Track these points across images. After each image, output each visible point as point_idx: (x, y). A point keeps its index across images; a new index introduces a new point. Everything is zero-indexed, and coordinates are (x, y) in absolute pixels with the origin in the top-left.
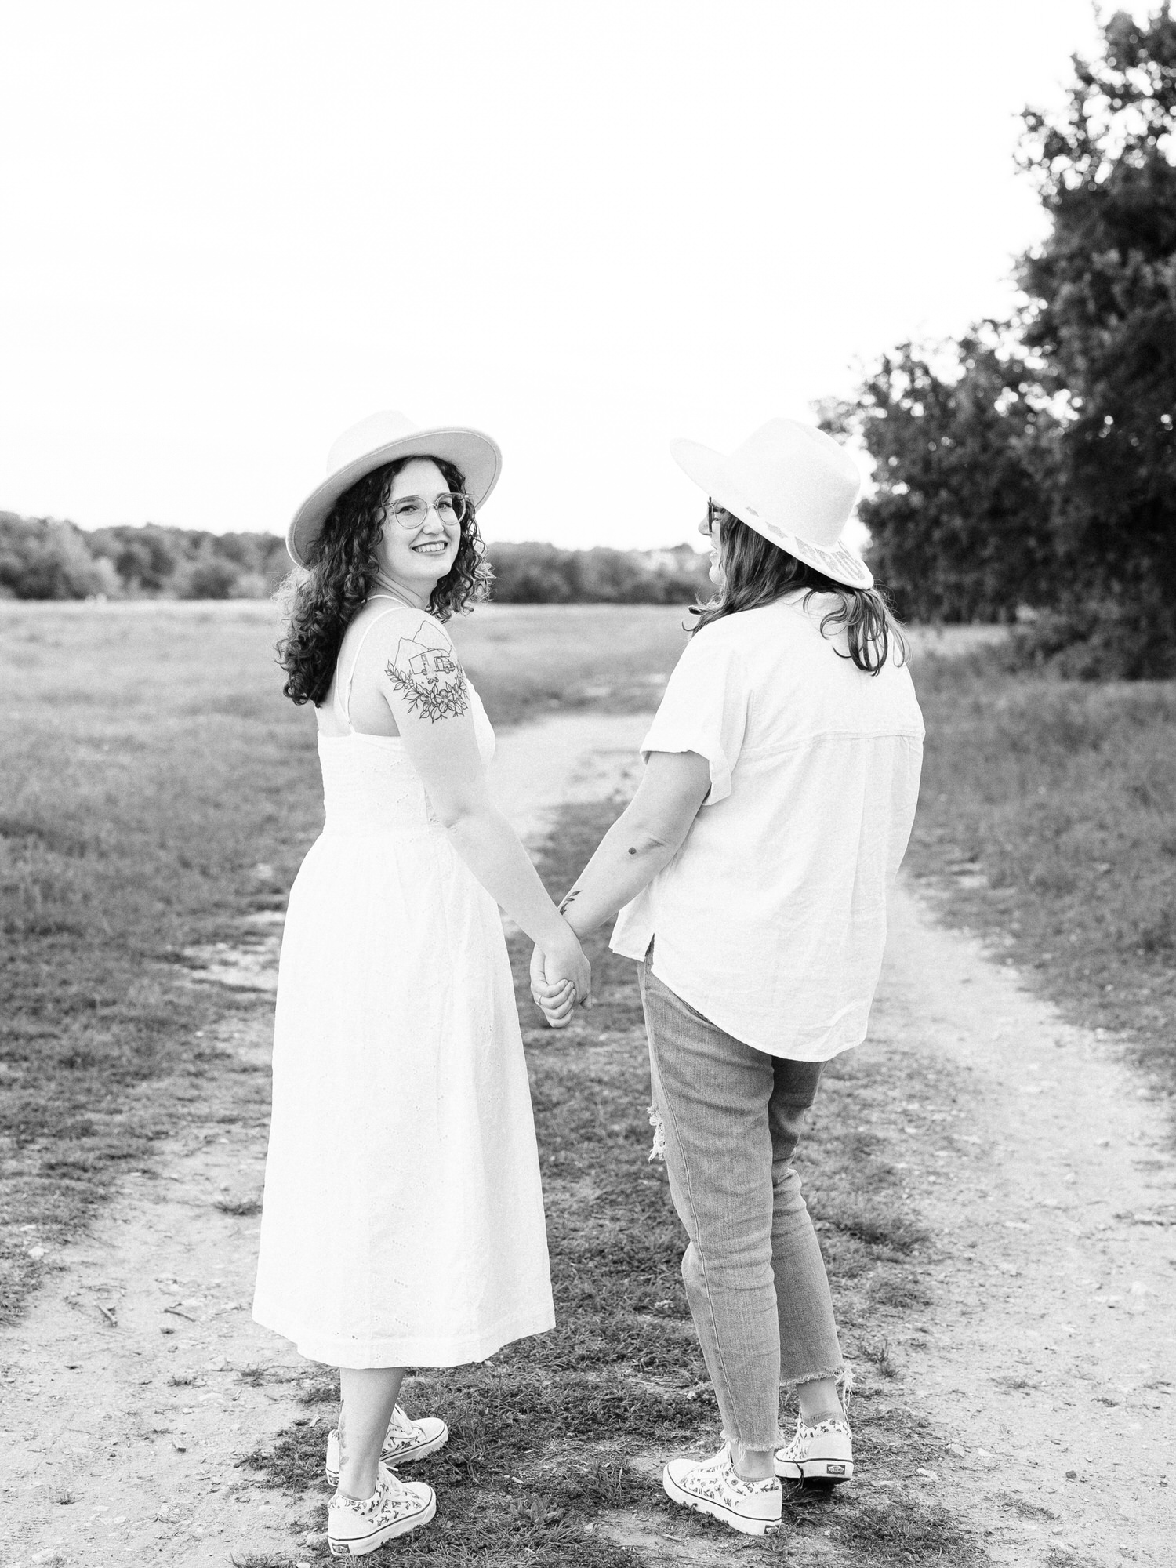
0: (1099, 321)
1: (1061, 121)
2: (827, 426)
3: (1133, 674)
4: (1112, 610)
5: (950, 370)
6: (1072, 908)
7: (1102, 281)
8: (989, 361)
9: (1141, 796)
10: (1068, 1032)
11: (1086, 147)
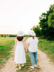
0: (42, 25)
1: (40, 17)
2: (31, 29)
3: (44, 39)
4: (43, 37)
5: (36, 27)
6: (42, 48)
7: (42, 24)
8: (38, 27)
9: (45, 44)
10: (42, 53)
11: (41, 18)
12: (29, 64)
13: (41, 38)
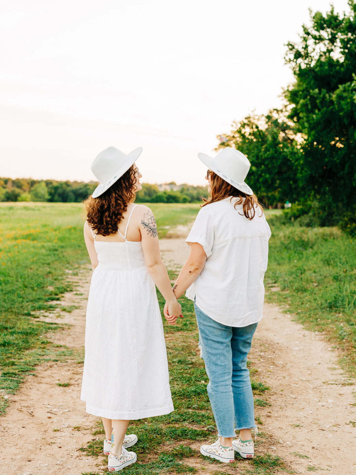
0: (312, 112)
1: (299, 47)
2: (223, 144)
3: (323, 225)
4: (316, 204)
5: (263, 126)
6: (307, 296)
7: (313, 99)
8: (276, 123)
9: (327, 262)
10: (307, 333)
11: (307, 56)
12: (195, 427)
13: (304, 212)
